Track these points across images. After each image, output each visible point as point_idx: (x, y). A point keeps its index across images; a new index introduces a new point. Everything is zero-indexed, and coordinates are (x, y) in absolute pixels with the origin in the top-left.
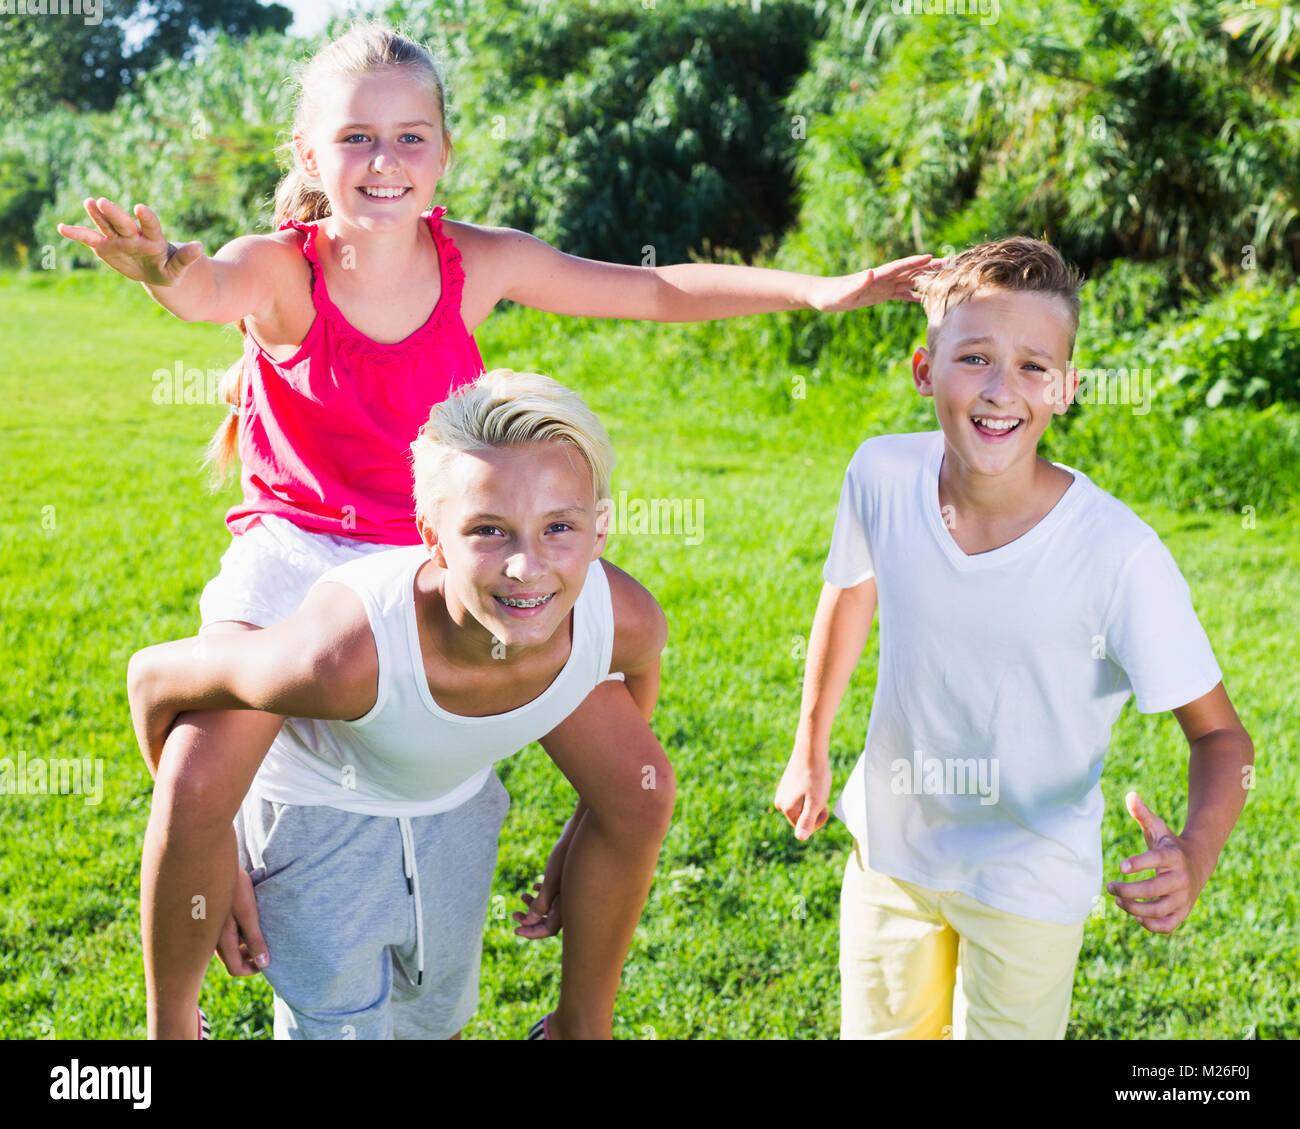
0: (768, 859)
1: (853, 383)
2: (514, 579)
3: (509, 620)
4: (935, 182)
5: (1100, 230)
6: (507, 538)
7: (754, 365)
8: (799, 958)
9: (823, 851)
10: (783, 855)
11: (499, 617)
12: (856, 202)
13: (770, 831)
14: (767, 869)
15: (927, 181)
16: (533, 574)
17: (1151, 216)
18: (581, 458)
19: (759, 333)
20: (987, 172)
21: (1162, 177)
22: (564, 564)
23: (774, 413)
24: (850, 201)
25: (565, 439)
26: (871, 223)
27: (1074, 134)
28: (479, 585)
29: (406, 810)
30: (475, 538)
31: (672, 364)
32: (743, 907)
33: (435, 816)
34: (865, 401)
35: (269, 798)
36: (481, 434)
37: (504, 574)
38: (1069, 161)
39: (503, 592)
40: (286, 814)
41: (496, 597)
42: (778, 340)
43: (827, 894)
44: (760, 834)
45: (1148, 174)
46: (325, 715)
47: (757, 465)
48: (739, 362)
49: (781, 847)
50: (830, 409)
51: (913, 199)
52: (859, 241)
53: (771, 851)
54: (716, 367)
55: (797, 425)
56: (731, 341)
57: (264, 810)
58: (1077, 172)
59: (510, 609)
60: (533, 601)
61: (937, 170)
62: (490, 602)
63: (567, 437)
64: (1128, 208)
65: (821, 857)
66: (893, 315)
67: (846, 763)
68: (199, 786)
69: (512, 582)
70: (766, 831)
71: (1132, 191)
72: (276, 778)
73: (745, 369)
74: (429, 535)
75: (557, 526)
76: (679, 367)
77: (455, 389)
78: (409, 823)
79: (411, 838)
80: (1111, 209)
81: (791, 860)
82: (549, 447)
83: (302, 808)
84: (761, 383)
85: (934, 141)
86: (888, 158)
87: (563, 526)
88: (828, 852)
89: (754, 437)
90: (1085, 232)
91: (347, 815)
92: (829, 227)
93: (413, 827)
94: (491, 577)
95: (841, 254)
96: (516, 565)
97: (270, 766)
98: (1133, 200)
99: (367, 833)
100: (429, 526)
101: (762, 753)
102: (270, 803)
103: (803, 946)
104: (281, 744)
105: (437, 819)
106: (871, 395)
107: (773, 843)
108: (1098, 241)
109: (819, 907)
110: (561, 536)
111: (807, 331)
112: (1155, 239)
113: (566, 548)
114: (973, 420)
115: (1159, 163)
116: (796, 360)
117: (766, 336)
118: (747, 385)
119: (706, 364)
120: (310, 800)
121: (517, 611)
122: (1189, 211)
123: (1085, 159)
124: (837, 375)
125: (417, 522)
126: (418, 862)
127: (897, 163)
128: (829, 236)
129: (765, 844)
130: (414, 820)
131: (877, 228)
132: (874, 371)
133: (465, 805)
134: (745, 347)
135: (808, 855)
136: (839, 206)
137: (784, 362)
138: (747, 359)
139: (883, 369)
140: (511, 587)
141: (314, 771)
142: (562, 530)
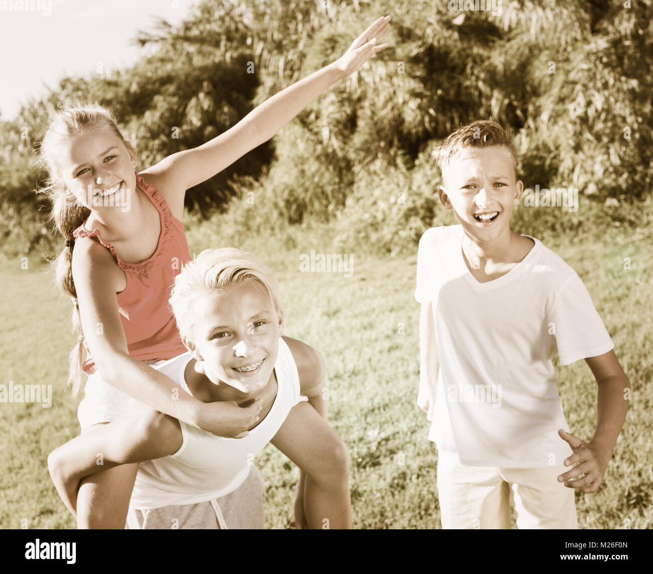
0: (364, 467)
1: (324, 226)
2: (242, 357)
3: (243, 379)
4: (338, 122)
5: (420, 129)
6: (232, 336)
7: (273, 229)
8: (398, 513)
9: (389, 456)
10: (370, 463)
11: (238, 378)
12: (302, 141)
13: (360, 453)
14: (365, 472)
15: (334, 122)
16: (251, 352)
17: (441, 118)
18: (261, 285)
19: (271, 213)
20: (360, 113)
21: (441, 98)
22: (266, 342)
23: (288, 249)
24: (299, 141)
25: (250, 277)
26: (311, 149)
27: (399, 86)
28: (224, 365)
29: (213, 496)
30: (216, 340)
31: (232, 238)
32: (360, 495)
33: (229, 495)
34: (331, 234)
35: (139, 508)
36: (205, 285)
37: (235, 355)
38: (400, 99)
39: (237, 365)
40: (150, 514)
41: (234, 369)
42: (281, 214)
43: (399, 478)
44: (356, 456)
45: (435, 98)
46: (158, 455)
47: (289, 276)
48: (265, 229)
49: (368, 459)
50: (315, 242)
51: (330, 131)
52: (308, 159)
53: (364, 463)
54: (254, 234)
55: (302, 252)
56: (258, 220)
57: (137, 515)
58: (405, 103)
59: (243, 373)
60: (254, 366)
61: (337, 116)
62: (232, 372)
63: (250, 276)
64: (430, 115)
65: (388, 459)
66: (333, 191)
67: (384, 410)
68: (100, 516)
69: (240, 359)
70: (358, 453)
71: (430, 107)
72: (141, 497)
73: (269, 232)
74: (190, 345)
75: (257, 324)
76: (236, 238)
77: (184, 266)
78: (216, 502)
79: (219, 510)
80: (423, 117)
81: (376, 464)
82: (243, 283)
83: (157, 510)
84: (279, 236)
85: (333, 103)
86: (312, 117)
87: (260, 322)
88: (391, 456)
89: (283, 263)
90: (414, 131)
91: (181, 507)
92: (292, 155)
93: (219, 504)
94: (229, 359)
95: (300, 167)
96: (241, 349)
97: (136, 491)
98: (432, 111)
99: (194, 514)
100: (189, 341)
101: (341, 415)
102: (140, 511)
103: (397, 507)
104: (140, 478)
105: (230, 496)
106: (333, 230)
107: (363, 459)
108: (421, 134)
109: (398, 485)
110: (260, 328)
111: (294, 207)
112: (445, 127)
113: (265, 334)
114: (475, 217)
115: (440, 92)
116: (292, 221)
117: (275, 214)
118: (272, 239)
119: (249, 233)
120: (161, 504)
121: (246, 373)
122: (457, 111)
123: (407, 97)
124: (314, 224)
125: (182, 341)
126: (225, 521)
127: (317, 118)
128: (293, 159)
129: (360, 460)
130: (218, 500)
131: (315, 150)
132: (331, 218)
133: (242, 485)
134: (267, 220)
135: (382, 460)
136: (294, 144)
137: (286, 223)
138: (268, 226)
139: (335, 216)
140: (241, 361)
141: (157, 488)
142: (260, 325)
